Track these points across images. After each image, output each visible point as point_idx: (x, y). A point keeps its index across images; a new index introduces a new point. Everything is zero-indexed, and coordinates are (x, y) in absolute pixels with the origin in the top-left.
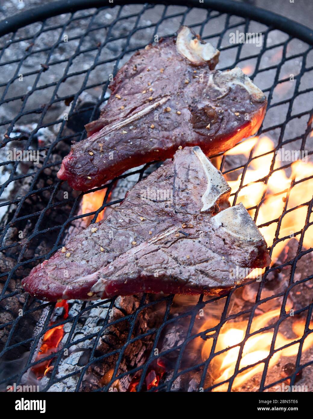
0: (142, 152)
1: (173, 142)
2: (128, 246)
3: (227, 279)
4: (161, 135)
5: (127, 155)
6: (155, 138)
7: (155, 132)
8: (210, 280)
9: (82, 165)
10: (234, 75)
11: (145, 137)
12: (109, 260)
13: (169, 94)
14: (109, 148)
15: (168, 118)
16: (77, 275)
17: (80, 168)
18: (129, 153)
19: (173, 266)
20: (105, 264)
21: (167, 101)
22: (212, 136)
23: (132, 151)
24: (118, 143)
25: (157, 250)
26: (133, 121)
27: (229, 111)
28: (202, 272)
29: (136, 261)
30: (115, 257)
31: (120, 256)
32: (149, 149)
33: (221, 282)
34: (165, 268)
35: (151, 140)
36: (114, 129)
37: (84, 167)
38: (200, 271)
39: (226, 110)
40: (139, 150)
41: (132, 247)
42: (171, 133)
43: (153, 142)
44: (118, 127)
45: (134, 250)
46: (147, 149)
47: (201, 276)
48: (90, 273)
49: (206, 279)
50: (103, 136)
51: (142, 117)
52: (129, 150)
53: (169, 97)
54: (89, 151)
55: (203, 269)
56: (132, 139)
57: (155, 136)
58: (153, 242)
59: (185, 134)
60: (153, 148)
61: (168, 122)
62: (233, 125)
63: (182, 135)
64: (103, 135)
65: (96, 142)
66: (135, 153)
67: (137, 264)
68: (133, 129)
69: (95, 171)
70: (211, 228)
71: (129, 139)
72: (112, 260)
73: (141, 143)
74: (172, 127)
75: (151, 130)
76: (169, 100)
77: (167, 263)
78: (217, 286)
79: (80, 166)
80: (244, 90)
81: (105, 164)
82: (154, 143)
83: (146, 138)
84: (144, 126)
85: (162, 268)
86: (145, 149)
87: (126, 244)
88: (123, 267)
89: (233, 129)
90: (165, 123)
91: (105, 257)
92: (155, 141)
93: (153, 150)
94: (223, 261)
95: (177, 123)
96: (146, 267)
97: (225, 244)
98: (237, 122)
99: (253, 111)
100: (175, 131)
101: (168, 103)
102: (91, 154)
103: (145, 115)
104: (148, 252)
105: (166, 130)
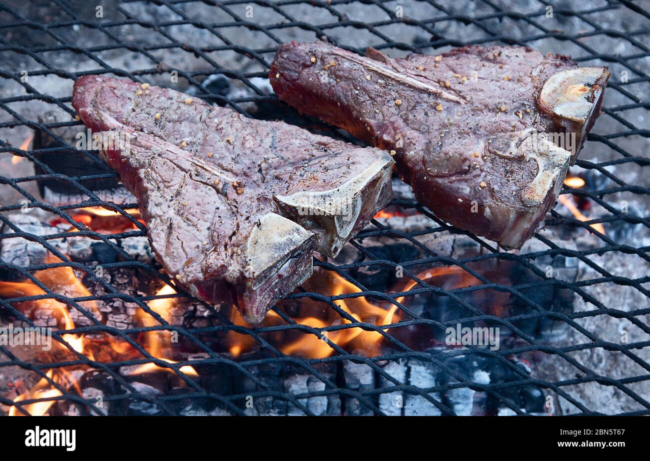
0: (355, 113)
1: (394, 138)
2: (177, 139)
3: (175, 260)
4: (392, 119)
5: (339, 99)
6: (383, 115)
7: (393, 110)
8: (163, 241)
9: (287, 57)
10: (550, 154)
11: (376, 101)
12: (145, 130)
13: (468, 98)
14: (334, 73)
15: (426, 114)
16: (109, 109)
17: (283, 58)
18: (342, 98)
19: (165, 195)
20: (137, 128)
21: (454, 102)
22: (430, 175)
23: (347, 100)
24: (349, 78)
25: (183, 170)
26: (390, 77)
27: (483, 174)
28: (170, 227)
29: (156, 156)
30: (153, 133)
31: (157, 138)
32: (362, 117)
33: (167, 255)
34: (159, 188)
35: (377, 111)
36: (364, 64)
37: (287, 61)
38: (171, 224)
39: (482, 171)
40: (353, 107)
41: (177, 145)
42: (406, 128)
43: (377, 115)
44: (371, 66)
45: (172, 148)
46: (362, 115)
47: (165, 228)
48: (117, 119)
49: (163, 235)
50: (347, 59)
51: (404, 84)
52: (346, 96)
53: (462, 101)
54: (315, 55)
55: (175, 226)
56: (364, 89)
57: (385, 114)
58: (196, 162)
59: (415, 144)
60: (367, 119)
61: (421, 116)
62: (462, 189)
63: (411, 142)
64: (350, 58)
65: (334, 56)
66: (348, 105)
67: (153, 158)
68: (380, 84)
69: (291, 76)
70: (248, 215)
71: (360, 86)
72: (146, 132)
73: (364, 102)
74: (416, 126)
75: (392, 103)
76: (458, 103)
77: (168, 187)
78: (158, 251)
79: (285, 56)
80: (532, 176)
81: (308, 82)
82: (375, 117)
83: (376, 103)
84: (393, 93)
85: (157, 184)
86: (359, 112)
87: (178, 136)
88: (142, 146)
89: (457, 192)
90: (416, 115)
91: (148, 124)
92: (380, 117)
93: (366, 122)
94: (200, 244)
95: (426, 128)
96: (152, 169)
97: (230, 238)
98: (470, 192)
99: (502, 202)
100: (412, 131)
101: (452, 103)
102: (313, 59)
103: (410, 86)
104: (176, 163)
105: (406, 120)
